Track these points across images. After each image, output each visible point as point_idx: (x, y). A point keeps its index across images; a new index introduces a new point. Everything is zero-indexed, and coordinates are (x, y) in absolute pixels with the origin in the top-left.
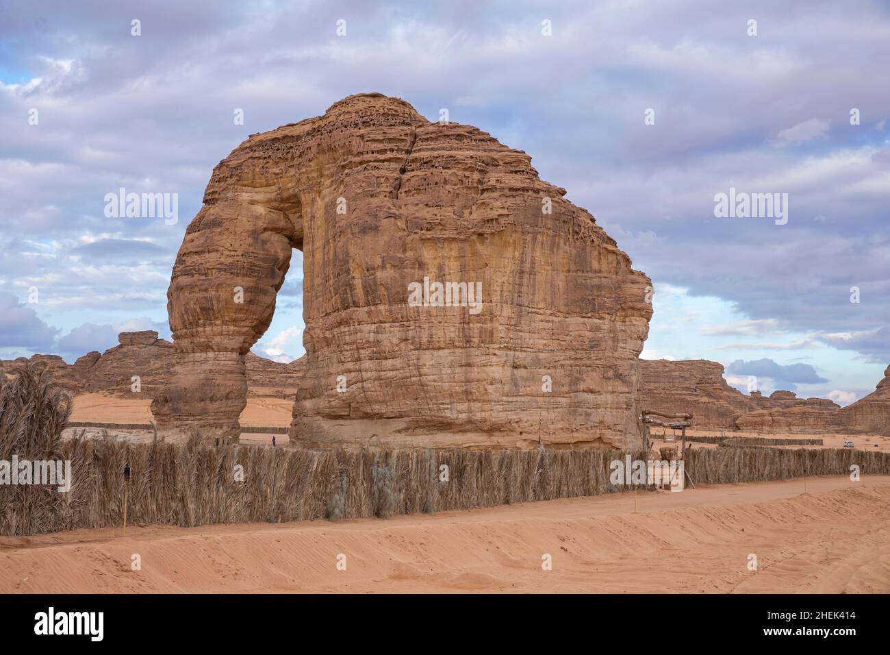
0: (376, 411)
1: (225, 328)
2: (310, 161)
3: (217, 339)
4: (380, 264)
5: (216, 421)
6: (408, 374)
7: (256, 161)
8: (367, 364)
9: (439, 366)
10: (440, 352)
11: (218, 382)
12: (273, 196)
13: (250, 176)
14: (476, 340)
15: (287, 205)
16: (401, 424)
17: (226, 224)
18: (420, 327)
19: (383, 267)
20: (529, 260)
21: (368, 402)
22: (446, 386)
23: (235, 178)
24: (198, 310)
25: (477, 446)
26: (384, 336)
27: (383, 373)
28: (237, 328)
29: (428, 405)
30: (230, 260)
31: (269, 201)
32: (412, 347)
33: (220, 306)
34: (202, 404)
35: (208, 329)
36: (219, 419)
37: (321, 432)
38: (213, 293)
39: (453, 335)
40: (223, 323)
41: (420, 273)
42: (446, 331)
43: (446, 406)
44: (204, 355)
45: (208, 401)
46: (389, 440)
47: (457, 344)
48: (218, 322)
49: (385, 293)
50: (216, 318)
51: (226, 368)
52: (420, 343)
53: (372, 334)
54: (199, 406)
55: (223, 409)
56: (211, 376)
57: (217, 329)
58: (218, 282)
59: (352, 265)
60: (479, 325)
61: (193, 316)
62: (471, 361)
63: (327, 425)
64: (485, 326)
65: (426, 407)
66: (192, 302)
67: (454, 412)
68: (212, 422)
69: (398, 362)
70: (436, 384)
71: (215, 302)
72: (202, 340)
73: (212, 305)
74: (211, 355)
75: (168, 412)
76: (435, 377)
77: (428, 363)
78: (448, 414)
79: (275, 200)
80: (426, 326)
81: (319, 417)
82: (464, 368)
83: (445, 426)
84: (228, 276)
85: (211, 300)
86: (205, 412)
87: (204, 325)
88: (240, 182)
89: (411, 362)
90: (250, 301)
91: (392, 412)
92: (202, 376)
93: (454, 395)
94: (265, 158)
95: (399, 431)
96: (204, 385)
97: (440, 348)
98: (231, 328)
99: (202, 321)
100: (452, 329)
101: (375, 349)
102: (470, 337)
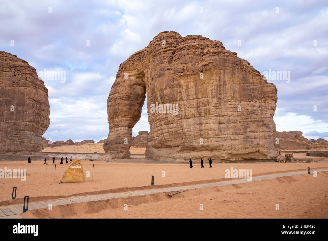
0: (169, 145)
1: (122, 119)
2: (145, 58)
3: (120, 123)
4: (165, 87)
5: (121, 151)
6: (178, 129)
7: (130, 62)
8: (164, 127)
9: (189, 125)
10: (190, 120)
11: (121, 137)
13: (129, 67)
14: (203, 113)
15: (141, 75)
16: (178, 149)
17: (121, 83)
18: (181, 110)
19: (166, 89)
20: (223, 80)
21: (166, 141)
22: (192, 133)
23: (124, 68)
24: (113, 113)
25: (207, 156)
26: (169, 115)
27: (169, 130)
28: (126, 119)
29: (187, 141)
30: (122, 95)
31: (135, 75)
32: (179, 119)
33: (119, 111)
34: (116, 145)
35: (117, 119)
36: (122, 150)
37: (153, 153)
38: (117, 107)
39: (194, 112)
40: (121, 117)
41: (180, 89)
42: (191, 111)
43: (193, 141)
44: (117, 128)
45: (118, 144)
46: (175, 155)
47: (196, 116)
49: (168, 98)
50: (119, 115)
51: (124, 133)
52: (182, 117)
53: (165, 115)
54: (115, 146)
55: (123, 147)
56: (119, 135)
57: (120, 119)
58: (118, 102)
59: (156, 90)
60: (203, 107)
61: (112, 115)
62: (201, 122)
63: (155, 151)
64: (206, 107)
65: (186, 142)
66: (111, 111)
67: (197, 143)
68: (120, 151)
69: (174, 125)
70: (188, 132)
71: (118, 110)
72: (116, 123)
73: (117, 111)
74: (119, 128)
76: (188, 130)
77: (185, 124)
78: (194, 144)
79: (137, 74)
80: (183, 110)
81: (153, 148)
82: (199, 125)
83: (194, 149)
84: (121, 100)
85: (117, 109)
86: (117, 148)
87: (116, 118)
88: (126, 70)
89: (179, 124)
90: (129, 109)
91: (175, 144)
92: (116, 136)
93: (196, 136)
94: (133, 60)
95: (178, 152)
96: (117, 138)
97: (189, 118)
98: (124, 118)
99: (115, 117)
100: (193, 110)
101: (166, 121)
102: (200, 112)
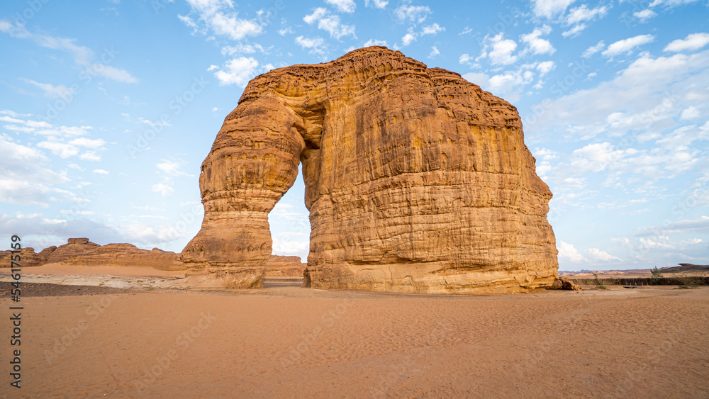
0: (417, 257)
1: (263, 191)
2: (342, 78)
3: (255, 200)
4: (441, 138)
5: (250, 268)
6: (458, 226)
7: (291, 76)
8: (418, 218)
9: (483, 219)
10: (482, 209)
11: (253, 235)
12: (301, 103)
13: (286, 86)
14: (508, 201)
15: (309, 112)
16: (437, 266)
17: (270, 113)
18: (470, 189)
19: (444, 141)
21: (412, 249)
22: (489, 235)
23: (275, 84)
24: (244, 174)
25: (501, 282)
26: (438, 195)
27: (433, 225)
28: (273, 193)
29: (470, 250)
30: (276, 137)
31: (296, 106)
32: (464, 205)
33: (265, 172)
34: (240, 252)
35: (249, 191)
36: (253, 266)
37: (350, 275)
38: (261, 160)
39: (494, 197)
40: (263, 187)
41: (471, 148)
42: (489, 194)
43: (485, 251)
44: (237, 214)
45: (246, 250)
46: (424, 279)
47: (494, 204)
48: (259, 186)
49: (445, 161)
50: (258, 182)
51: (260, 224)
52: (472, 201)
53: (426, 194)
54: (238, 254)
55: (257, 258)
56: (247, 230)
57: (256, 192)
58: (265, 152)
59: (413, 138)
60: (509, 191)
61: (237, 178)
62: (505, 217)
64: (513, 192)
65: (467, 252)
66: (239, 167)
67: (492, 256)
68: (248, 268)
69: (450, 216)
70: (482, 233)
71: (261, 168)
72: (241, 200)
73: (258, 170)
74: (245, 213)
75: (204, 260)
76: (482, 228)
77: (477, 217)
78: (487, 257)
79: (302, 106)
80: (475, 188)
81: (346, 263)
82: (500, 222)
83: (481, 266)
84: (274, 148)
85: (258, 166)
86: (242, 260)
87: (246, 187)
88: (277, 89)
89: (463, 216)
90: (289, 171)
91: (431, 257)
92: (240, 230)
93: (493, 242)
94: (298, 76)
95: (433, 272)
96: (241, 237)
97: (483, 206)
98: (269, 192)
99: (244, 184)
100: (493, 192)
101: (428, 206)
102: (504, 199)
